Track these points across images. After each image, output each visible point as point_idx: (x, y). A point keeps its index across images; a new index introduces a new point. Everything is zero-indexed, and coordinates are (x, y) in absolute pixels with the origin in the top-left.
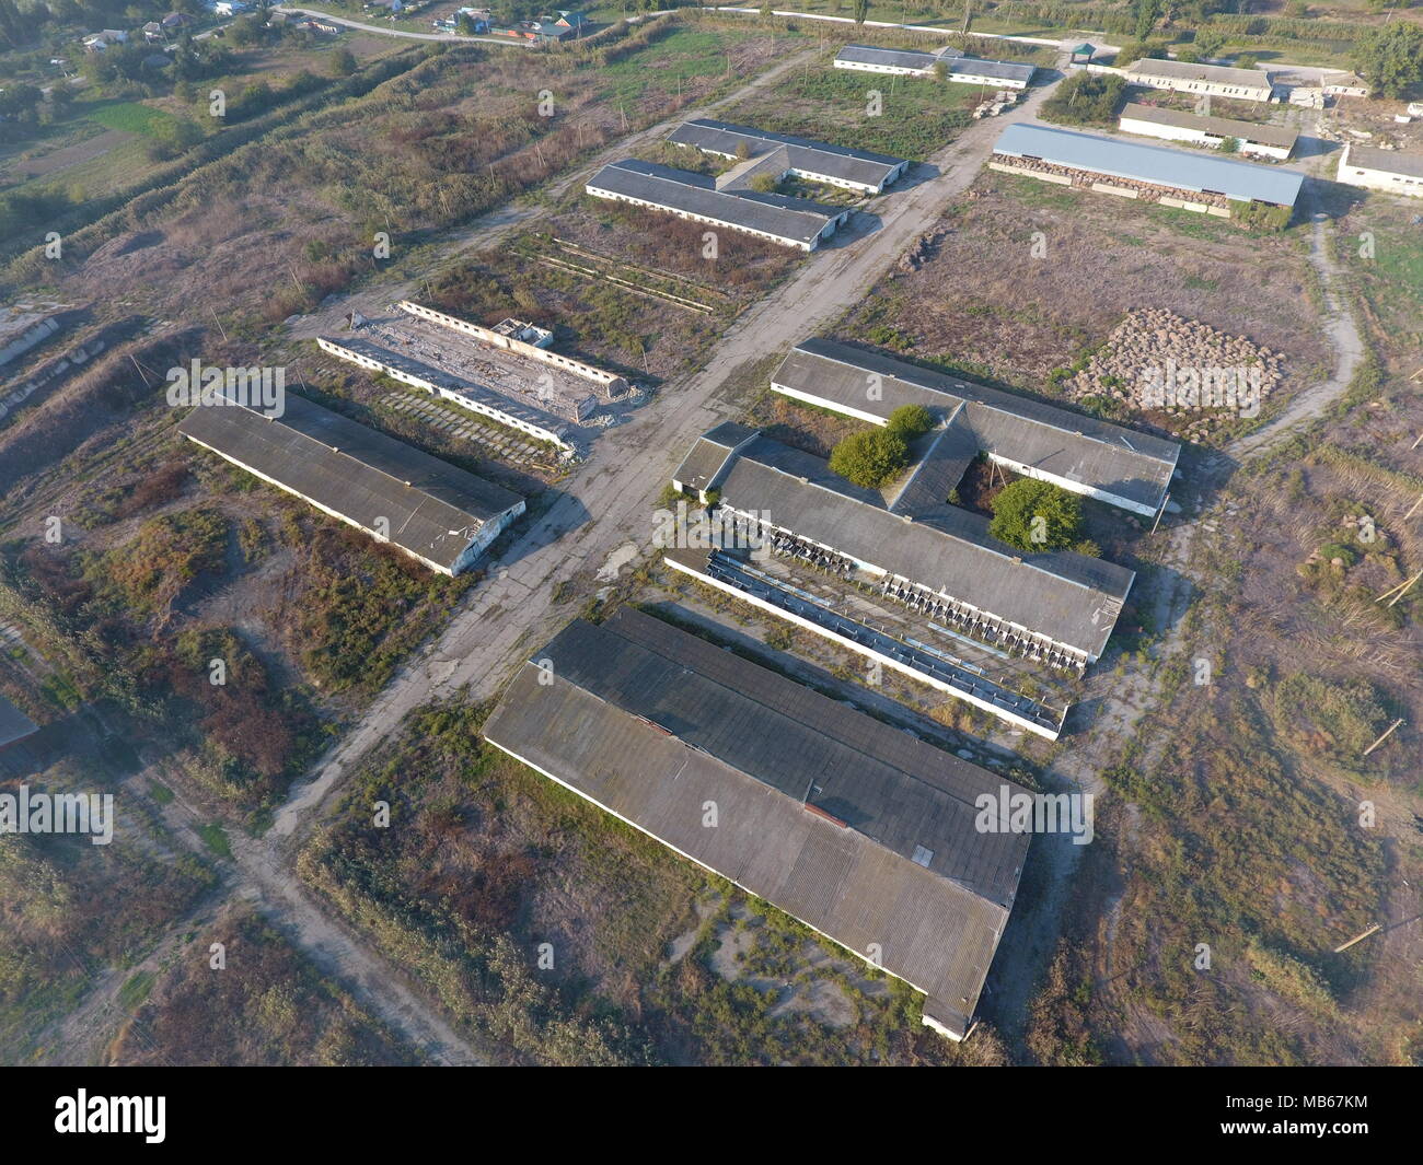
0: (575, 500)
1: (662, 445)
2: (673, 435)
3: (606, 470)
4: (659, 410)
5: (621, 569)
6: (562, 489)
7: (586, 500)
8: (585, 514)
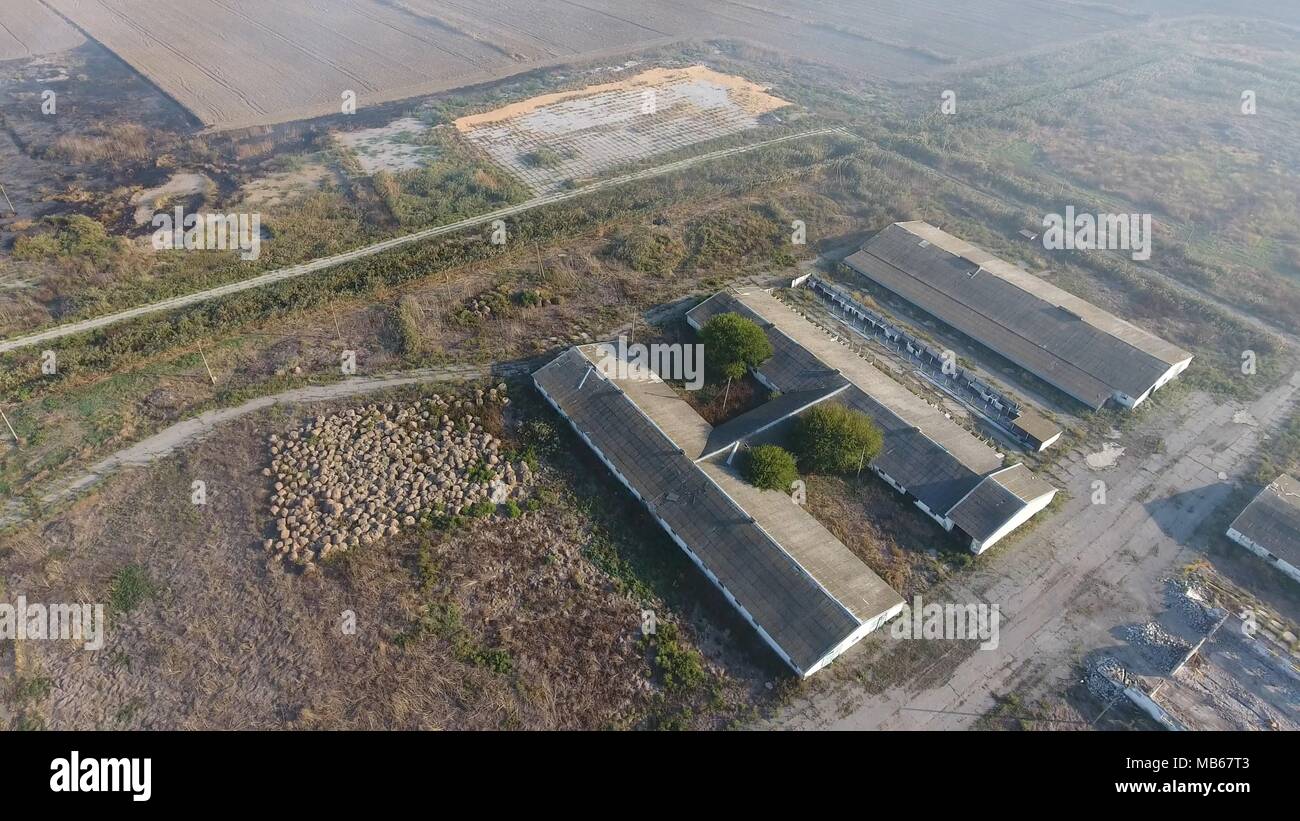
0: (1167, 531)
1: (1065, 572)
2: (1051, 584)
3: (1135, 560)
4: (1070, 634)
5: (1101, 449)
6: (1186, 551)
7: (1152, 529)
8: (1151, 511)
